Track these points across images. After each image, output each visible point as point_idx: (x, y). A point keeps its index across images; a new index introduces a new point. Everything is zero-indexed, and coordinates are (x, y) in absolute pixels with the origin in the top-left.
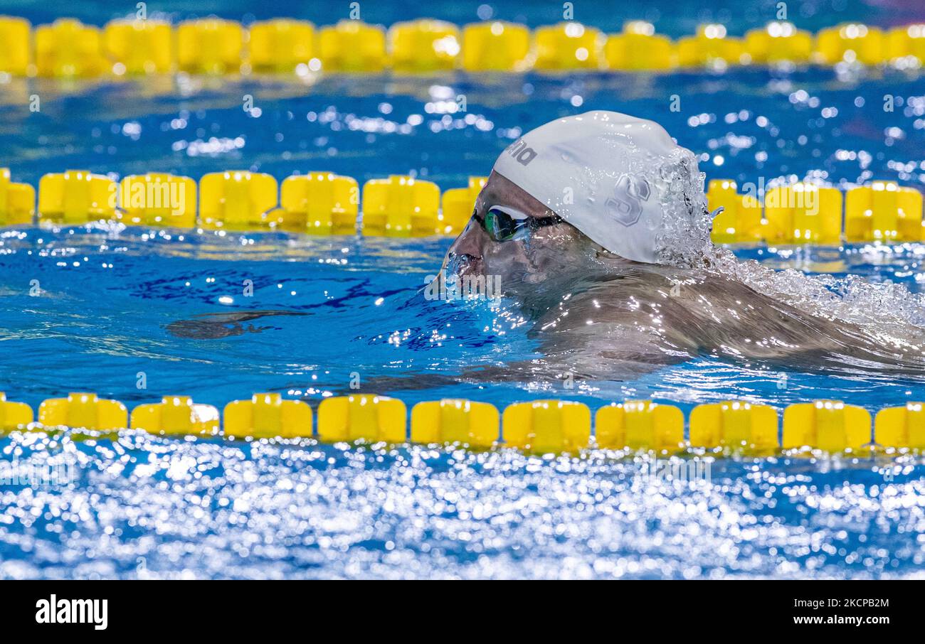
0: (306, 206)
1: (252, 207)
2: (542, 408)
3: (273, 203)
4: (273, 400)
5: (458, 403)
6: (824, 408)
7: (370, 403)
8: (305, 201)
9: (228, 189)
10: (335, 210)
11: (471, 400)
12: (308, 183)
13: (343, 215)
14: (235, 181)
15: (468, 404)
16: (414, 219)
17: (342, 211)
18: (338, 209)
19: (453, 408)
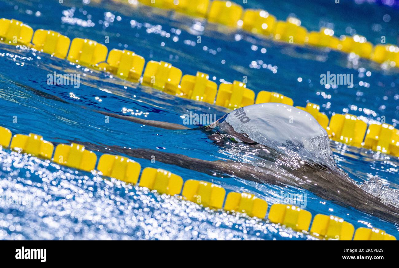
0: (119, 65)
1: (93, 58)
2: (203, 185)
3: (104, 59)
4: (81, 149)
5: (165, 172)
6: (334, 220)
7: (125, 161)
8: (119, 62)
9: (84, 47)
10: (131, 70)
11: (172, 172)
12: (122, 55)
13: (135, 74)
14: (89, 44)
15: (170, 174)
16: (167, 84)
17: (134, 71)
18: (133, 70)
19: (162, 174)
